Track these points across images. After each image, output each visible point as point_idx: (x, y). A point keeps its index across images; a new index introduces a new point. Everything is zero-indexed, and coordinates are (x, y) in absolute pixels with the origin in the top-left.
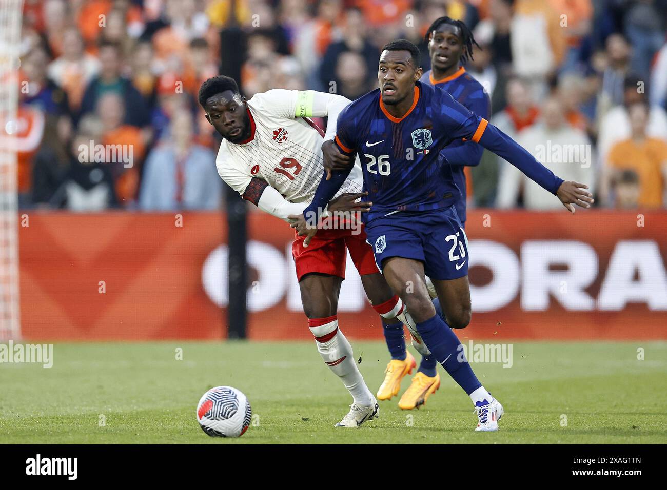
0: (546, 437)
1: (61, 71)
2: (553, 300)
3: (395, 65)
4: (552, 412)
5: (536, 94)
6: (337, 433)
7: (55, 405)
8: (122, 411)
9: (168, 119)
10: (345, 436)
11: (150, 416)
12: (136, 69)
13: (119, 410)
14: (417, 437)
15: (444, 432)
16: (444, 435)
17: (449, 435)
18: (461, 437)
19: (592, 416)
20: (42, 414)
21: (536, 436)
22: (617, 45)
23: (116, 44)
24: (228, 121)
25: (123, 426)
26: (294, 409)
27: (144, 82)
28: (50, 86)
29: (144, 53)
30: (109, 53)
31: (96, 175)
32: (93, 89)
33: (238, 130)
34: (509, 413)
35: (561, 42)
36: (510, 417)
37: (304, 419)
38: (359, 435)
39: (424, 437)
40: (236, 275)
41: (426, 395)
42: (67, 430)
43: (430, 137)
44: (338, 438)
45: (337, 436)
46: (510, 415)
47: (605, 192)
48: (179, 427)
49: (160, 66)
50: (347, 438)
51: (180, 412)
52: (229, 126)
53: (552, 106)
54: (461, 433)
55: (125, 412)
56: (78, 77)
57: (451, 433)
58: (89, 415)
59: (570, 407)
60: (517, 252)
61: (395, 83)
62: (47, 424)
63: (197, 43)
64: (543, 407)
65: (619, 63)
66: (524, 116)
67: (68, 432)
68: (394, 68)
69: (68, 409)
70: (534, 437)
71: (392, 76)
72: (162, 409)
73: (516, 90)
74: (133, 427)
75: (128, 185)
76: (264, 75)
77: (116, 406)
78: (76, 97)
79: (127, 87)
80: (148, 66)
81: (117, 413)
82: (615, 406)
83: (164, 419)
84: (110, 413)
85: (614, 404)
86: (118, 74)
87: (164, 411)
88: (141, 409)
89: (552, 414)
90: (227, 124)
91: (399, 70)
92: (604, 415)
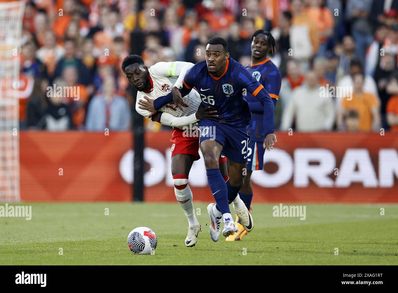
0: (306, 256)
1: (44, 55)
2: (311, 182)
3: (214, 53)
4: (310, 242)
5: (303, 68)
6: (192, 253)
7: (38, 237)
8: (75, 241)
9: (102, 81)
10: (197, 255)
11: (90, 243)
12: (84, 53)
13: (74, 240)
14: (236, 255)
15: (251, 253)
16: (251, 255)
17: (253, 255)
18: (260, 256)
19: (332, 244)
20: (31, 241)
21: (301, 255)
22: (348, 41)
23: (73, 40)
24: (135, 79)
25: (75, 248)
26: (169, 240)
27: (88, 60)
28: (37, 62)
29: (89, 45)
30: (69, 45)
31: (62, 111)
32: (61, 64)
33: (141, 84)
34: (286, 243)
35: (317, 40)
36: (287, 245)
37: (174, 246)
38: (205, 254)
39: (240, 256)
40: (138, 166)
41: (241, 235)
42: (45, 250)
43: (232, 89)
44: (193, 256)
45: (192, 255)
46: (287, 244)
47: (340, 122)
48: (106, 249)
49: (97, 52)
50: (198, 256)
51: (106, 241)
52: (136, 82)
53: (311, 75)
54: (260, 253)
55: (77, 241)
56: (53, 58)
57: (255, 254)
58: (57, 243)
59: (319, 240)
60: (292, 155)
61: (215, 62)
62: (34, 247)
63: (118, 40)
64: (305, 240)
65: (349, 51)
66: (296, 80)
67: (45, 252)
68: (214, 54)
69: (46, 239)
70: (300, 256)
71: (213, 59)
72: (97, 240)
73: (292, 67)
74: (81, 249)
75: (80, 117)
76: (154, 57)
77: (72, 238)
78: (51, 69)
79: (79, 64)
80: (90, 52)
81: (72, 241)
82: (345, 239)
83: (98, 245)
84: (69, 242)
85: (344, 238)
86: (74, 56)
87: (98, 240)
88: (85, 240)
89: (310, 243)
90: (135, 81)
91: (217, 55)
92: (339, 244)
